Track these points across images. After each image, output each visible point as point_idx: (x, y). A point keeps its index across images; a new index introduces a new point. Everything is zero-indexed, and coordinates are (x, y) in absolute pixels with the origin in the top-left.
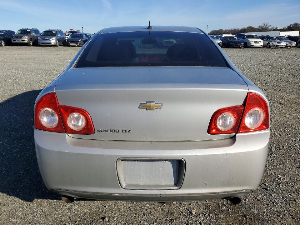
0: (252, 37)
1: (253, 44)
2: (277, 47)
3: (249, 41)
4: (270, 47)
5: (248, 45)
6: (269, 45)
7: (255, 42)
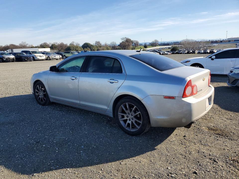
0: (35, 52)
1: (39, 58)
2: (53, 59)
3: (35, 55)
4: (50, 60)
5: (35, 59)
6: (49, 58)
7: (40, 56)
